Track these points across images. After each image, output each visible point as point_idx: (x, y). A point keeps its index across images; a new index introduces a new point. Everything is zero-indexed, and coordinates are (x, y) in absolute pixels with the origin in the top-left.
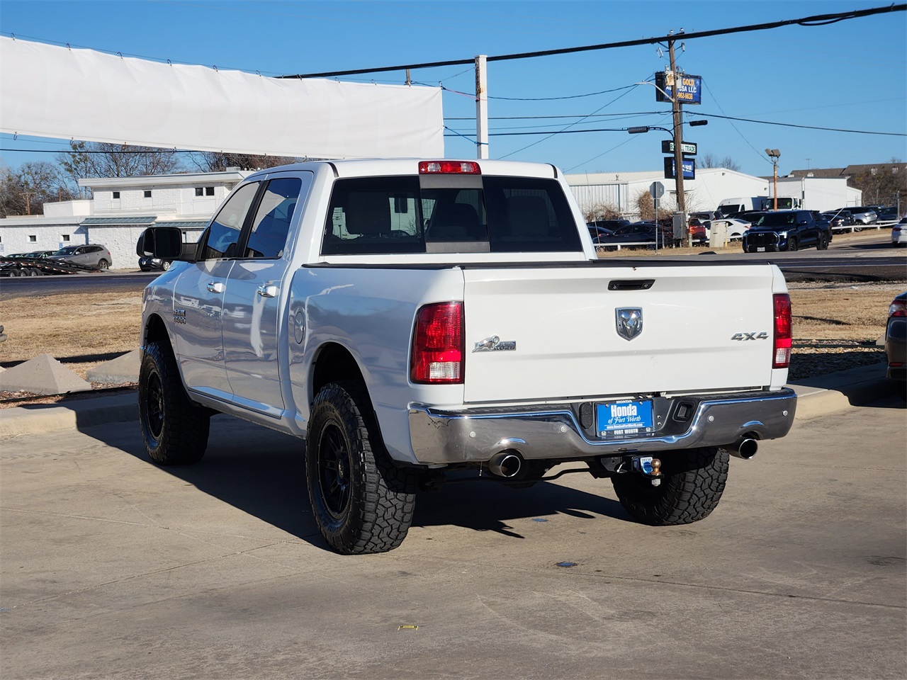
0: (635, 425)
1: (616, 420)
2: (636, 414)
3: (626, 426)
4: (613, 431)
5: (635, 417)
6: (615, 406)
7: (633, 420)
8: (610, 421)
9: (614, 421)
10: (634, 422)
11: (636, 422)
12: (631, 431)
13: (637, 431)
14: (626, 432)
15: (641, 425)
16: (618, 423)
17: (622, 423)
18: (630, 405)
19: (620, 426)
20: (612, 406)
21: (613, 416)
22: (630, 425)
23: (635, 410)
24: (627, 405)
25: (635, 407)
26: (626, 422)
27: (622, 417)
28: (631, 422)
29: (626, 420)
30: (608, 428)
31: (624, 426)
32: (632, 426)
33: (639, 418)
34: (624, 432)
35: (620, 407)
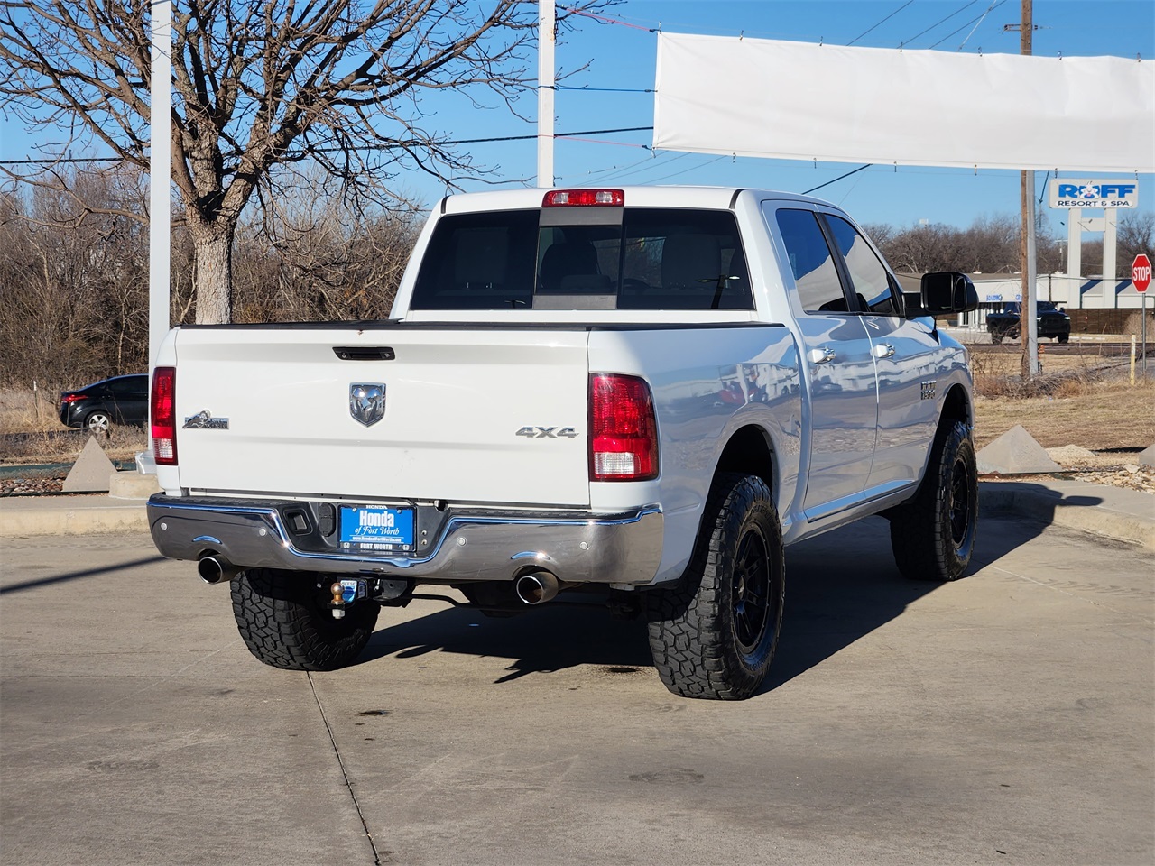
0: (391, 540)
1: (366, 530)
2: (393, 526)
3: (379, 539)
4: (359, 543)
5: (391, 528)
6: (366, 512)
7: (389, 532)
8: (357, 531)
9: (362, 531)
10: (389, 535)
11: (392, 535)
12: (384, 547)
13: (390, 547)
14: (376, 547)
15: (398, 541)
16: (367, 534)
17: (374, 534)
18: (386, 512)
19: (369, 539)
20: (361, 512)
21: (361, 524)
22: (384, 539)
23: (392, 520)
24: (381, 512)
25: (392, 516)
26: (379, 534)
27: (373, 527)
28: (386, 535)
29: (379, 532)
30: (354, 538)
31: (376, 539)
32: (386, 540)
33: (396, 531)
34: (373, 546)
35: (372, 514)
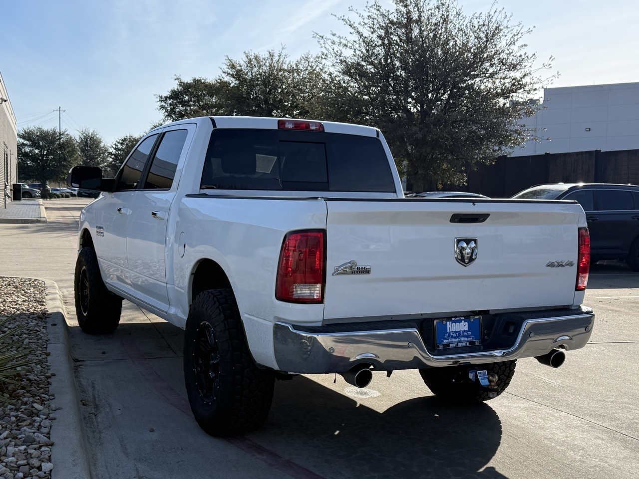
0: (466, 339)
1: (452, 335)
2: (467, 329)
3: (459, 340)
4: (448, 344)
5: (466, 331)
6: (451, 322)
7: (465, 334)
8: (446, 336)
9: (449, 336)
10: (465, 336)
11: (467, 336)
12: (463, 344)
13: (468, 343)
14: (459, 345)
15: (471, 339)
17: (455, 337)
18: (463, 321)
19: (454, 340)
20: (448, 323)
21: (448, 331)
22: (462, 339)
23: (467, 326)
24: (460, 321)
25: (467, 323)
26: (459, 336)
27: (456, 332)
29: (459, 334)
30: (444, 341)
31: (457, 340)
32: (464, 339)
33: (469, 333)
34: (457, 345)
35: (454, 324)
